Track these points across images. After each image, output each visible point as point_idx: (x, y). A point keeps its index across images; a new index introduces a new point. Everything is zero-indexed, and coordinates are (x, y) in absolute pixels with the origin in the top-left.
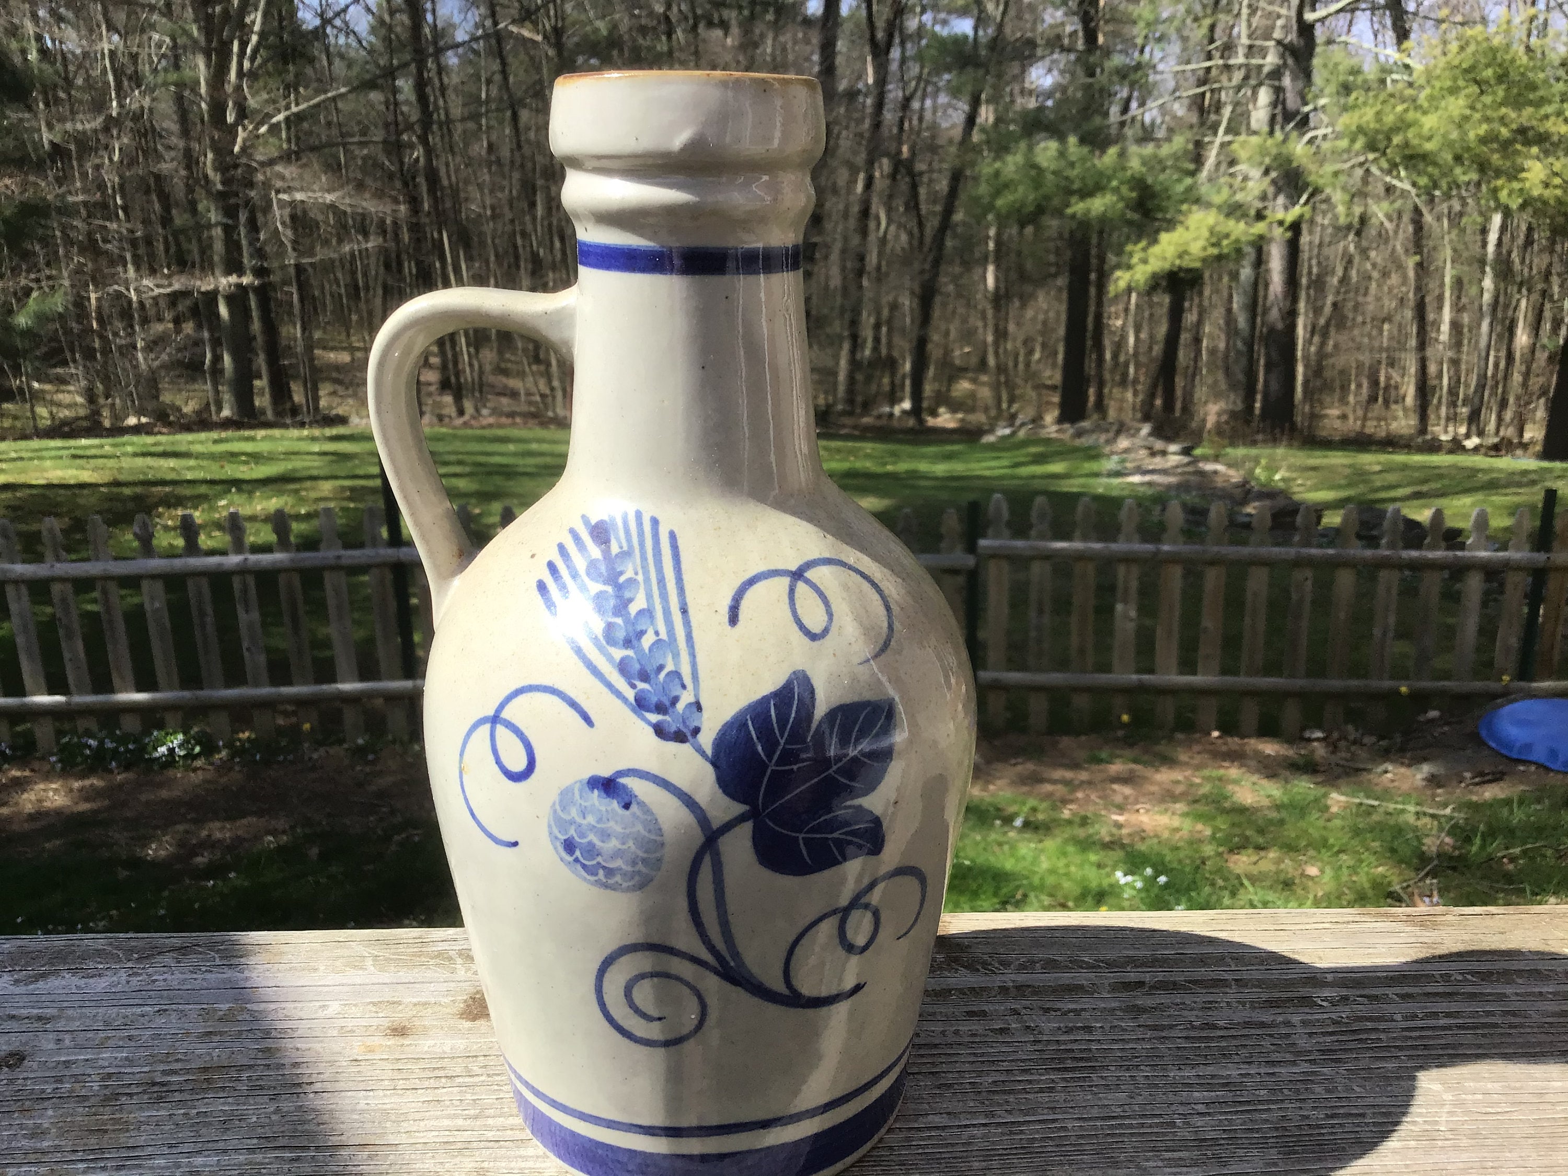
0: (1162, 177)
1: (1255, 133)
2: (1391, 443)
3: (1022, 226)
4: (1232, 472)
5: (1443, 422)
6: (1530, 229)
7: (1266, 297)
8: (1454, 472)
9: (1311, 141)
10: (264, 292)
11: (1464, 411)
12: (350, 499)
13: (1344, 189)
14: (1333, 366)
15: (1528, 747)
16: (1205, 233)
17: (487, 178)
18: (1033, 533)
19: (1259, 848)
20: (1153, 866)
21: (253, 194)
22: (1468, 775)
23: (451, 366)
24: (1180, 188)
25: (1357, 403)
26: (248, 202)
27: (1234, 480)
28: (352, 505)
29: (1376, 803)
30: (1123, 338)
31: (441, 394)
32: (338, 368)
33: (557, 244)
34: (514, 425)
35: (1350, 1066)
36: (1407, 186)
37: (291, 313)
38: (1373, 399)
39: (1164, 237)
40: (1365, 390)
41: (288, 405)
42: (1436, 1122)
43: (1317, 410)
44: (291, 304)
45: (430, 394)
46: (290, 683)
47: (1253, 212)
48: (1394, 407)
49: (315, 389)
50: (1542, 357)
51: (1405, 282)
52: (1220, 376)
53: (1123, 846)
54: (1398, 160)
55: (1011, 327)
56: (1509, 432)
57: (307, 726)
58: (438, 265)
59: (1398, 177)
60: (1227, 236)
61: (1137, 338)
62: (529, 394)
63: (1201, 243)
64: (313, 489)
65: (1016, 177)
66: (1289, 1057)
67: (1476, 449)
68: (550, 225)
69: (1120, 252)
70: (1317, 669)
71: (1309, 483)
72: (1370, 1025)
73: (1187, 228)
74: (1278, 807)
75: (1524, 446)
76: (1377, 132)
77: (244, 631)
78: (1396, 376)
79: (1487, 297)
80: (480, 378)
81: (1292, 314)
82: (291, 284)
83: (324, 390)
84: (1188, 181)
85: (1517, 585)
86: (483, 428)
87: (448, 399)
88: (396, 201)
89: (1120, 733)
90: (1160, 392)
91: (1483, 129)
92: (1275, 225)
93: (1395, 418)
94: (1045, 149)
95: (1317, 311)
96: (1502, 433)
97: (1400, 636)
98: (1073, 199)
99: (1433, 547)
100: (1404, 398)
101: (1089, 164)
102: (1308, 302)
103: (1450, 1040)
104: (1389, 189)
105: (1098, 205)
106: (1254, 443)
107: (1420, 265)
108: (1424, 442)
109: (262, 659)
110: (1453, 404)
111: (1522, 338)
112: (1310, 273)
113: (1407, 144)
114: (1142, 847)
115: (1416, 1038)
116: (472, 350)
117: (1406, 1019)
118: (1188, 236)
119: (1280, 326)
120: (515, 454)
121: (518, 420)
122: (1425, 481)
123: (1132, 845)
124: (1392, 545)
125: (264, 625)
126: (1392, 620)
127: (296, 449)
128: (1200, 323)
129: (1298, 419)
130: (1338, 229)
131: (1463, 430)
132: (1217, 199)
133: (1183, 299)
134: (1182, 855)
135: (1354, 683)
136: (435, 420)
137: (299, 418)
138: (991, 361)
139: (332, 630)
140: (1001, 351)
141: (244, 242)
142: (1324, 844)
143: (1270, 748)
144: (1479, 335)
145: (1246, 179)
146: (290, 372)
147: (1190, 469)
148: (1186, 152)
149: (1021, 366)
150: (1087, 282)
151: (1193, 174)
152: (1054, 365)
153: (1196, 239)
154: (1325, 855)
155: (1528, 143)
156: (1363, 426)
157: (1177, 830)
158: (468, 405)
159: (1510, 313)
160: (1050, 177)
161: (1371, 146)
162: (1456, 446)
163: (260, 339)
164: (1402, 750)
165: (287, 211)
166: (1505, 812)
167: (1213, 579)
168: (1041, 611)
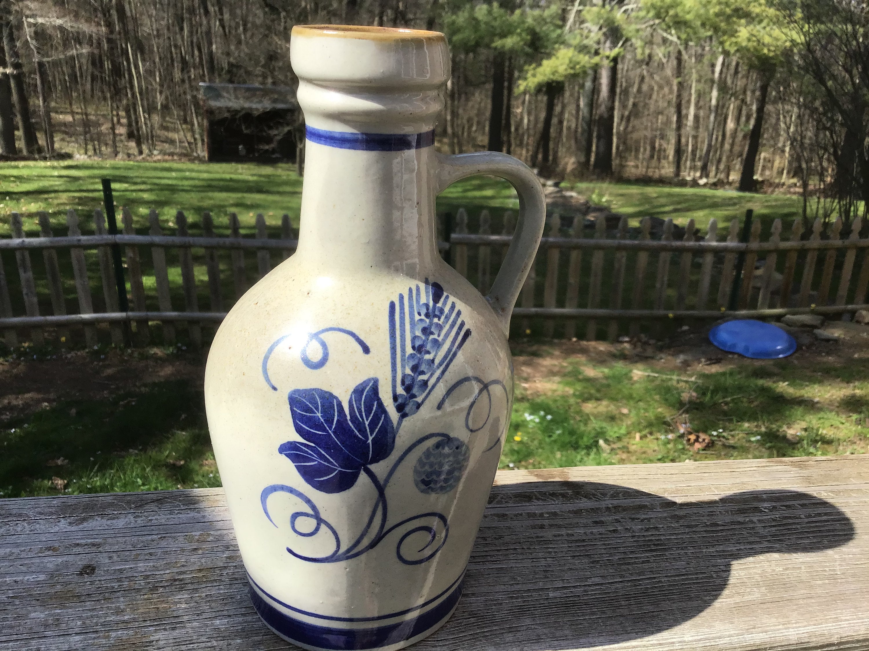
0: (544, 28)
1: (595, 5)
2: (661, 181)
3: (467, 53)
4: (580, 197)
5: (687, 170)
6: (737, 64)
7: (598, 99)
8: (695, 198)
9: (625, 11)
10: (19, 78)
11: (699, 164)
12: (79, 204)
13: (641, 39)
14: (632, 138)
15: (734, 345)
16: (567, 61)
17: (154, 12)
18: (481, 230)
19: (598, 399)
20: (544, 411)
21: (11, 18)
22: (703, 360)
23: (134, 124)
24: (554, 35)
25: (644, 159)
26: (8, 23)
27: (582, 201)
28: (80, 208)
29: (656, 375)
30: (522, 119)
31: (128, 141)
32: (65, 124)
33: (196, 53)
34: (173, 160)
35: (788, 542)
36: (674, 39)
37: (36, 91)
38: (652, 157)
39: (545, 62)
40: (648, 152)
41: (36, 147)
42: (834, 570)
43: (623, 163)
44: (36, 86)
45: (121, 141)
46: (52, 314)
47: (593, 51)
48: (663, 161)
49: (52, 137)
50: (740, 135)
51: (671, 91)
52: (573, 142)
53: (528, 400)
54: (671, 24)
55: (461, 111)
56: (722, 176)
57: (63, 339)
58: (125, 63)
59: (670, 34)
60: (578, 63)
61: (529, 121)
62: (180, 142)
63: (564, 67)
64: (56, 198)
65: (465, 25)
66: (758, 539)
67: (705, 185)
68: (192, 42)
69: (521, 70)
70: (627, 304)
71: (620, 203)
72: (791, 521)
73: (557, 58)
74: (607, 378)
75: (730, 184)
76: (661, 7)
77: (23, 283)
78: (665, 145)
79: (714, 102)
80: (152, 132)
81: (612, 109)
82: (35, 74)
83: (57, 138)
84: (559, 31)
85: (730, 260)
86: (155, 162)
87: (132, 144)
88: (98, 24)
89: (525, 340)
90: (541, 150)
91: (717, 9)
92: (604, 59)
93: (663, 167)
94: (480, 9)
95: (624, 106)
96: (718, 176)
97: (670, 286)
98: (496, 38)
99: (688, 240)
100: (668, 156)
101: (504, 18)
102: (620, 102)
103: (831, 528)
104: (665, 41)
105: (510, 42)
106: (591, 181)
107: (680, 84)
108: (679, 181)
109: (35, 300)
110: (693, 160)
111: (731, 125)
112: (621, 86)
113: (676, 15)
114: (538, 400)
115: (813, 527)
116: (147, 116)
117: (807, 517)
118: (558, 62)
119: (606, 115)
120: (176, 178)
121: (175, 157)
122: (679, 203)
123: (533, 400)
124: (667, 239)
125: (35, 279)
126: (666, 278)
127: (44, 174)
128: (562, 113)
129: (614, 167)
130: (637, 61)
131: (698, 174)
132: (575, 42)
133: (554, 98)
134: (559, 404)
135: (646, 312)
136: (125, 157)
137: (43, 154)
138: (449, 130)
139: (77, 283)
140: (455, 125)
141: (6, 48)
142: (630, 397)
143: (602, 347)
144: (709, 122)
145: (590, 31)
146: (37, 127)
147: (559, 195)
148: (557, 14)
149: (466, 134)
150: (502, 87)
151: (561, 27)
152: (484, 133)
153: (562, 64)
154: (632, 403)
155: (740, 17)
156: (647, 172)
157: (555, 391)
158: (144, 147)
159: (725, 111)
160: (483, 26)
161: (658, 16)
162: (695, 183)
163: (17, 107)
164: (669, 347)
165: (33, 29)
166: (723, 379)
167: (575, 256)
168: (484, 274)
